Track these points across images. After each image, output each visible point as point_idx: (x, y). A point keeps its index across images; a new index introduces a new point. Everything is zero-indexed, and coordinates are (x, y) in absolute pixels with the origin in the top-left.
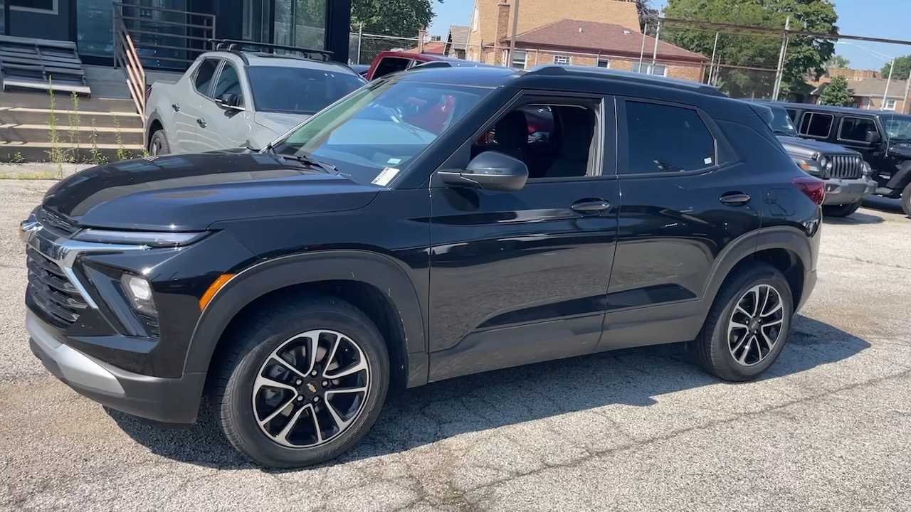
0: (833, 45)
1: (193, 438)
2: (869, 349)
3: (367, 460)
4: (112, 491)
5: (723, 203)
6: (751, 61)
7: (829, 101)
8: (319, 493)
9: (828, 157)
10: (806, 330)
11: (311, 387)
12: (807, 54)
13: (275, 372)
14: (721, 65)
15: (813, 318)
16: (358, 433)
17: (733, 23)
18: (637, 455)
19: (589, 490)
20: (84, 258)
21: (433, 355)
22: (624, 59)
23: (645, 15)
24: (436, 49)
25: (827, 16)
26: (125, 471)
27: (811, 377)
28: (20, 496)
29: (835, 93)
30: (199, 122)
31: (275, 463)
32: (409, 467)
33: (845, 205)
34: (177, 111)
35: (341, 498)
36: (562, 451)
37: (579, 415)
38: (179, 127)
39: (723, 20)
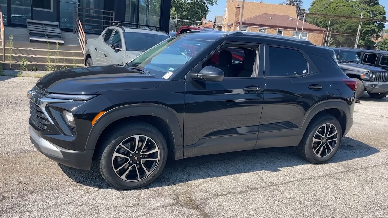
0: (384, 24)
1: (91, 177)
2: (378, 153)
3: (158, 188)
4: (57, 194)
5: (310, 89)
6: (345, 31)
7: (381, 49)
8: (137, 199)
9: (373, 72)
10: (352, 144)
11: (136, 158)
12: (372, 28)
13: (122, 151)
14: (332, 33)
15: (357, 140)
16: (154, 177)
17: (338, 15)
18: (268, 190)
19: (245, 203)
20: (49, 104)
21: (185, 147)
22: (290, 30)
23: (299, 11)
24: (209, 26)
25: (381, 12)
26: (63, 188)
27: (350, 163)
28: (23, 195)
29: (384, 46)
30: (105, 55)
31: (121, 187)
32: (174, 191)
33: (381, 94)
34: (96, 50)
35: (145, 201)
36: (237, 188)
37: (247, 174)
38: (97, 57)
39: (333, 14)
